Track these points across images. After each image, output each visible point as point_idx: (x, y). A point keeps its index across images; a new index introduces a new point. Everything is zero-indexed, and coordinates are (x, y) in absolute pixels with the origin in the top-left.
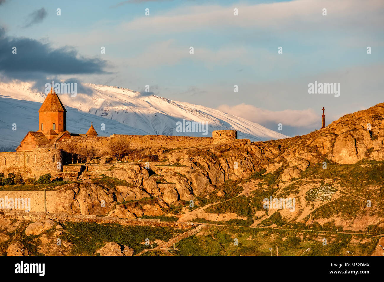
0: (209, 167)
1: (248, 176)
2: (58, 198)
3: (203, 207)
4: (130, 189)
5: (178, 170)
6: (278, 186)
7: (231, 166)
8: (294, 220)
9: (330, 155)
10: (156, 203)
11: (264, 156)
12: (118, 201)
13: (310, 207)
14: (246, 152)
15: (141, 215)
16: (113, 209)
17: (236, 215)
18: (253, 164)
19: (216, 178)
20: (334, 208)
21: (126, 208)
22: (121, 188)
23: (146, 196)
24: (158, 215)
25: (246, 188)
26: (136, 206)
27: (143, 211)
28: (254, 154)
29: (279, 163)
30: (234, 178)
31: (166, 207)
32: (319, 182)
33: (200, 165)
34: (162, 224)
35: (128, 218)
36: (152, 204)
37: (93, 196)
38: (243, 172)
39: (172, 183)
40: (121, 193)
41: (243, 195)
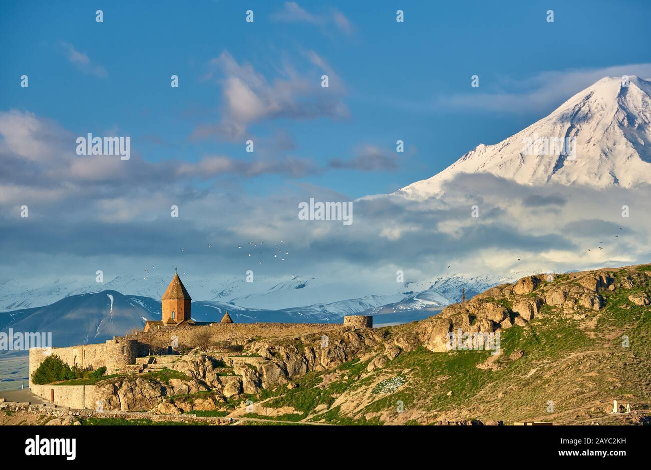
0: (288, 357)
1: (336, 366)
2: (96, 393)
3: (262, 401)
4: (184, 382)
5: (249, 361)
6: (359, 377)
7: (317, 356)
8: (347, 414)
9: (426, 342)
10: (210, 396)
11: (363, 344)
12: (168, 395)
13: (370, 400)
14: (339, 341)
15: (189, 411)
16: (158, 404)
17: (294, 409)
18: (345, 353)
19: (295, 369)
20: (390, 401)
21: (172, 402)
22: (174, 382)
23: (203, 389)
24: (210, 409)
25: (326, 380)
26: (184, 401)
27: (193, 405)
28: (350, 342)
29: (376, 352)
30: (318, 368)
31: (222, 401)
32: (397, 373)
33: (279, 355)
34: (198, 420)
35: (172, 413)
36: (205, 397)
37: (137, 390)
38: (331, 361)
39: (238, 375)
40: (172, 387)
41: (316, 388)
